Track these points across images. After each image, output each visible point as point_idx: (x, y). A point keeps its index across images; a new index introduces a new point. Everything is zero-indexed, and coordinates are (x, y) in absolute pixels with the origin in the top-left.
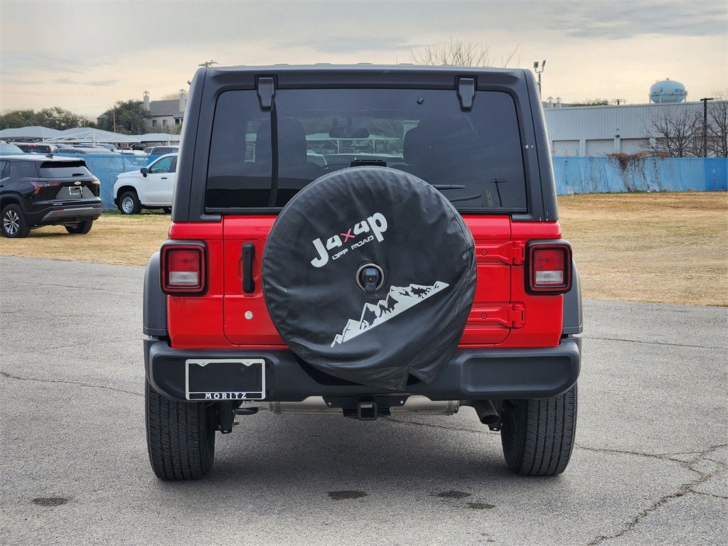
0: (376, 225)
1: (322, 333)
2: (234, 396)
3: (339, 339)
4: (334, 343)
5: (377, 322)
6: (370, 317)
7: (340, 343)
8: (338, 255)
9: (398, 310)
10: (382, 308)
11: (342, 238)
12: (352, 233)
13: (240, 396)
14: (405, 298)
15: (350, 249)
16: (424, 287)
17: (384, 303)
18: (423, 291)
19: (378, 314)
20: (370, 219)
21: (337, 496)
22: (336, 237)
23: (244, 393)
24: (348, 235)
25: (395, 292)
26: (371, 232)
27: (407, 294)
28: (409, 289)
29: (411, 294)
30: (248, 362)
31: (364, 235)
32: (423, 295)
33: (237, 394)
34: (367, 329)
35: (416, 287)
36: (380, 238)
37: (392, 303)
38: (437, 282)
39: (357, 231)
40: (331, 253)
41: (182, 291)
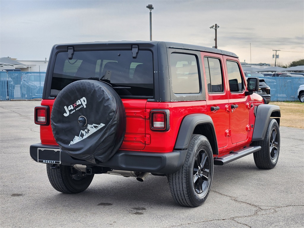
0: (83, 102)
1: (66, 140)
2: (51, 162)
3: (72, 143)
4: (70, 144)
5: (85, 137)
6: (82, 135)
7: (72, 144)
8: (72, 112)
9: (90, 133)
10: (86, 132)
11: (73, 106)
12: (76, 104)
13: (53, 162)
14: (92, 129)
15: (76, 110)
16: (97, 125)
17: (86, 130)
18: (97, 127)
19: (84, 134)
20: (81, 99)
21: (102, 204)
22: (71, 106)
23: (54, 161)
24: (75, 105)
25: (89, 126)
26: (82, 104)
27: (92, 128)
28: (93, 126)
29: (93, 127)
30: (56, 150)
32: (97, 128)
34: (81, 140)
35: (95, 125)
36: (85, 107)
37: (88, 130)
38: (101, 124)
39: (77, 104)
40: (70, 111)
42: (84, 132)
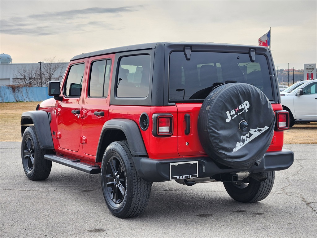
0: (245, 106)
1: (230, 148)
3: (235, 150)
5: (246, 142)
6: (243, 141)
7: (235, 151)
8: (234, 117)
9: (253, 137)
10: (247, 137)
11: (235, 111)
12: (239, 109)
13: (189, 177)
14: (255, 133)
15: (237, 115)
16: (261, 129)
17: (248, 135)
18: (261, 130)
19: (246, 140)
20: (244, 103)
21: (200, 216)
22: (233, 110)
23: (191, 176)
24: (237, 110)
25: (252, 131)
26: (244, 109)
27: (256, 131)
28: (256, 130)
29: (257, 131)
30: (192, 163)
31: (242, 109)
32: (261, 131)
33: (188, 176)
34: (243, 146)
35: (259, 129)
36: (247, 111)
37: (251, 135)
38: (266, 127)
39: (240, 108)
40: (232, 116)
41: (164, 135)
42: (244, 137)
